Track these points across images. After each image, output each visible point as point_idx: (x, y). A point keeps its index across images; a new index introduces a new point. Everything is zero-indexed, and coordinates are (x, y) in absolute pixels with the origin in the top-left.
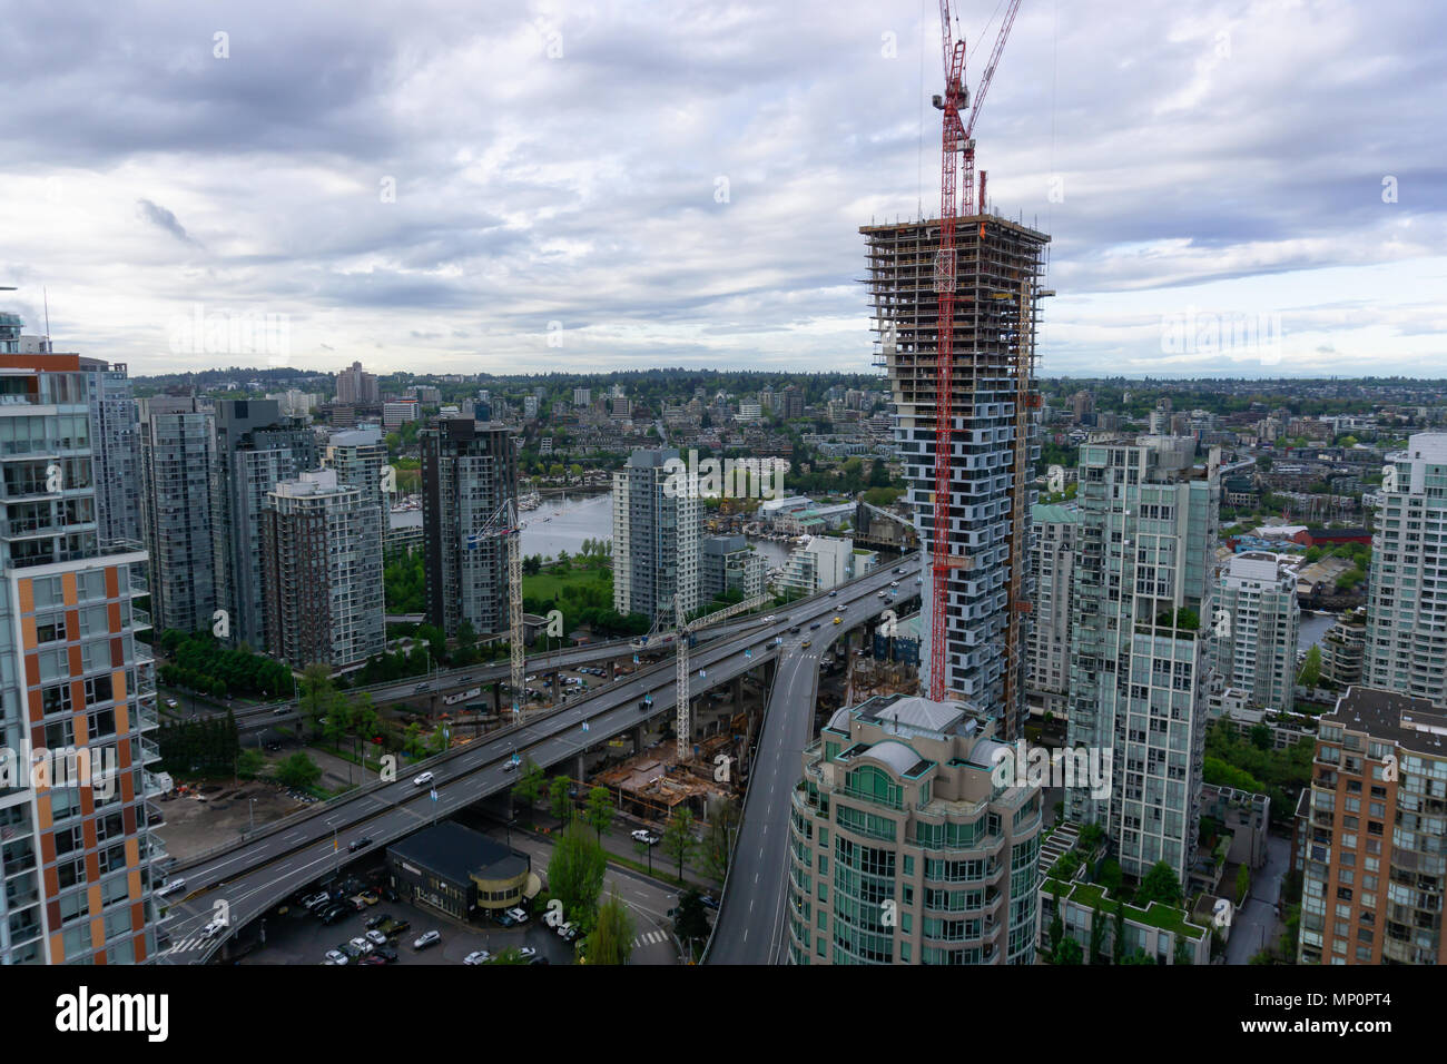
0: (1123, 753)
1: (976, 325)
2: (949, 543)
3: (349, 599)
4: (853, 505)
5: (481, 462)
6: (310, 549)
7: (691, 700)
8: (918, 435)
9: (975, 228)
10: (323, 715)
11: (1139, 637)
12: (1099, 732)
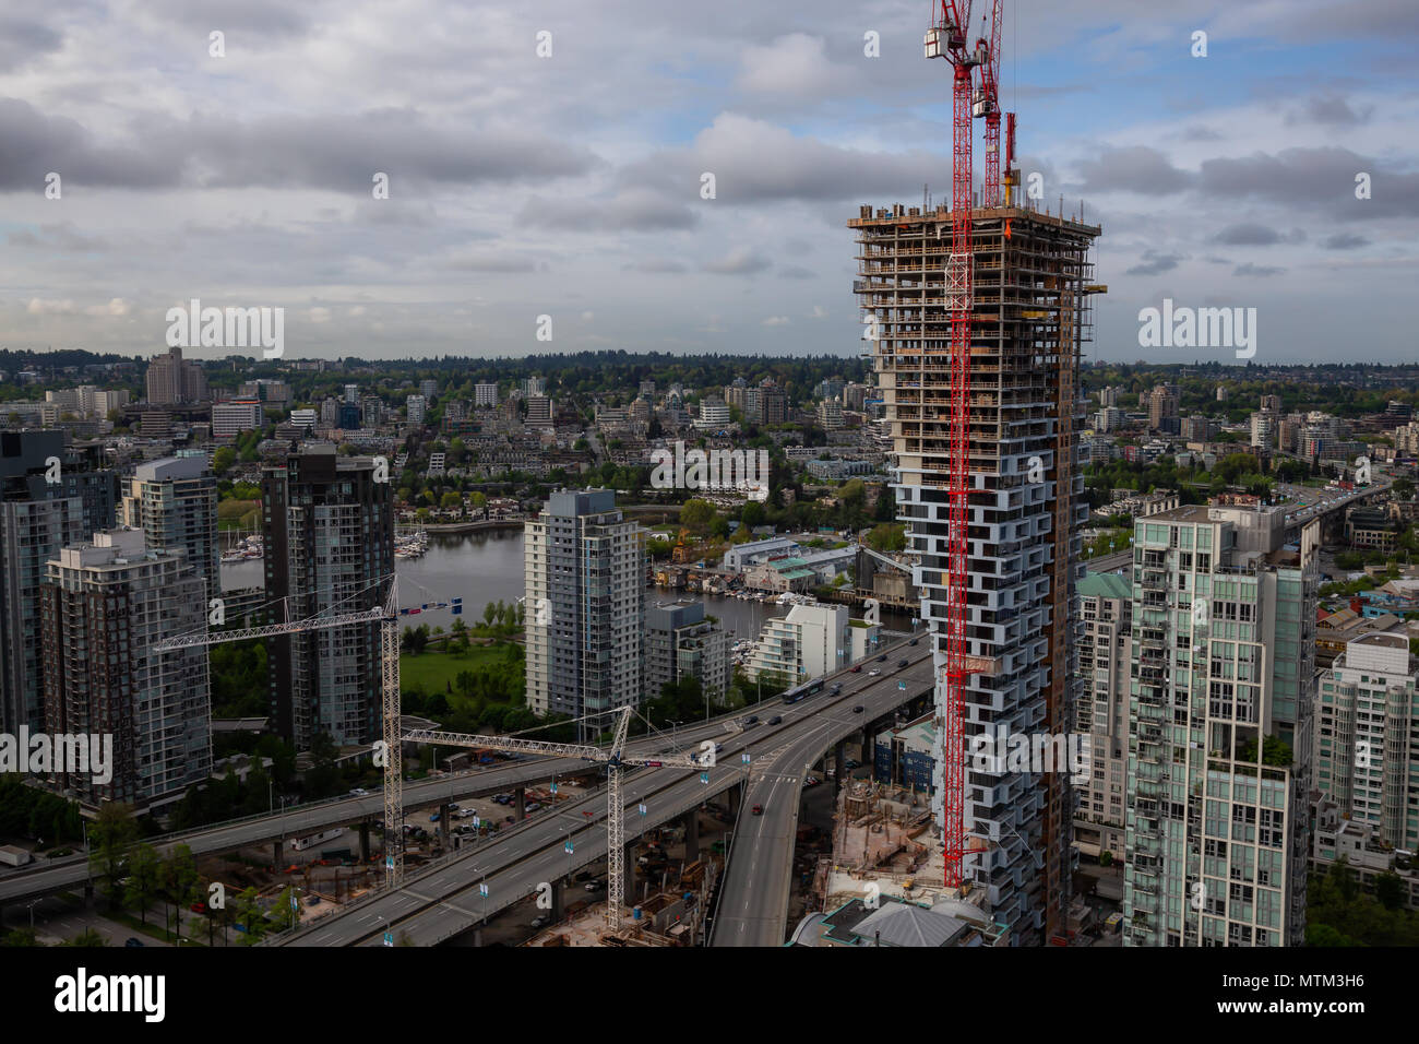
0: (1195, 929)
1: (1001, 354)
2: (968, 639)
3: (162, 706)
4: (852, 550)
5: (345, 512)
6: (108, 639)
7: (628, 846)
8: (926, 495)
9: (998, 225)
10: (125, 872)
11: (1214, 775)
12: (1164, 898)
